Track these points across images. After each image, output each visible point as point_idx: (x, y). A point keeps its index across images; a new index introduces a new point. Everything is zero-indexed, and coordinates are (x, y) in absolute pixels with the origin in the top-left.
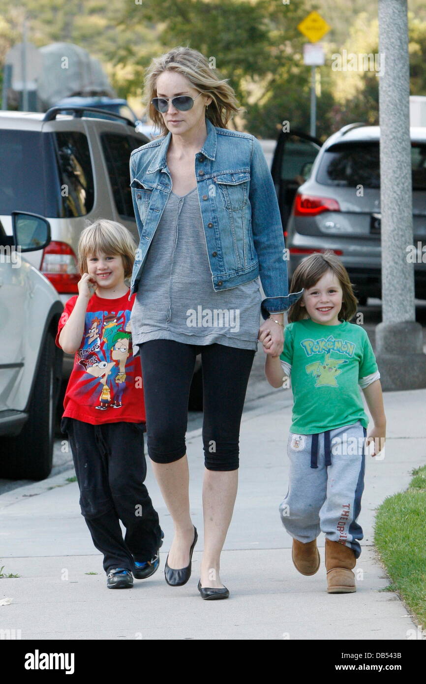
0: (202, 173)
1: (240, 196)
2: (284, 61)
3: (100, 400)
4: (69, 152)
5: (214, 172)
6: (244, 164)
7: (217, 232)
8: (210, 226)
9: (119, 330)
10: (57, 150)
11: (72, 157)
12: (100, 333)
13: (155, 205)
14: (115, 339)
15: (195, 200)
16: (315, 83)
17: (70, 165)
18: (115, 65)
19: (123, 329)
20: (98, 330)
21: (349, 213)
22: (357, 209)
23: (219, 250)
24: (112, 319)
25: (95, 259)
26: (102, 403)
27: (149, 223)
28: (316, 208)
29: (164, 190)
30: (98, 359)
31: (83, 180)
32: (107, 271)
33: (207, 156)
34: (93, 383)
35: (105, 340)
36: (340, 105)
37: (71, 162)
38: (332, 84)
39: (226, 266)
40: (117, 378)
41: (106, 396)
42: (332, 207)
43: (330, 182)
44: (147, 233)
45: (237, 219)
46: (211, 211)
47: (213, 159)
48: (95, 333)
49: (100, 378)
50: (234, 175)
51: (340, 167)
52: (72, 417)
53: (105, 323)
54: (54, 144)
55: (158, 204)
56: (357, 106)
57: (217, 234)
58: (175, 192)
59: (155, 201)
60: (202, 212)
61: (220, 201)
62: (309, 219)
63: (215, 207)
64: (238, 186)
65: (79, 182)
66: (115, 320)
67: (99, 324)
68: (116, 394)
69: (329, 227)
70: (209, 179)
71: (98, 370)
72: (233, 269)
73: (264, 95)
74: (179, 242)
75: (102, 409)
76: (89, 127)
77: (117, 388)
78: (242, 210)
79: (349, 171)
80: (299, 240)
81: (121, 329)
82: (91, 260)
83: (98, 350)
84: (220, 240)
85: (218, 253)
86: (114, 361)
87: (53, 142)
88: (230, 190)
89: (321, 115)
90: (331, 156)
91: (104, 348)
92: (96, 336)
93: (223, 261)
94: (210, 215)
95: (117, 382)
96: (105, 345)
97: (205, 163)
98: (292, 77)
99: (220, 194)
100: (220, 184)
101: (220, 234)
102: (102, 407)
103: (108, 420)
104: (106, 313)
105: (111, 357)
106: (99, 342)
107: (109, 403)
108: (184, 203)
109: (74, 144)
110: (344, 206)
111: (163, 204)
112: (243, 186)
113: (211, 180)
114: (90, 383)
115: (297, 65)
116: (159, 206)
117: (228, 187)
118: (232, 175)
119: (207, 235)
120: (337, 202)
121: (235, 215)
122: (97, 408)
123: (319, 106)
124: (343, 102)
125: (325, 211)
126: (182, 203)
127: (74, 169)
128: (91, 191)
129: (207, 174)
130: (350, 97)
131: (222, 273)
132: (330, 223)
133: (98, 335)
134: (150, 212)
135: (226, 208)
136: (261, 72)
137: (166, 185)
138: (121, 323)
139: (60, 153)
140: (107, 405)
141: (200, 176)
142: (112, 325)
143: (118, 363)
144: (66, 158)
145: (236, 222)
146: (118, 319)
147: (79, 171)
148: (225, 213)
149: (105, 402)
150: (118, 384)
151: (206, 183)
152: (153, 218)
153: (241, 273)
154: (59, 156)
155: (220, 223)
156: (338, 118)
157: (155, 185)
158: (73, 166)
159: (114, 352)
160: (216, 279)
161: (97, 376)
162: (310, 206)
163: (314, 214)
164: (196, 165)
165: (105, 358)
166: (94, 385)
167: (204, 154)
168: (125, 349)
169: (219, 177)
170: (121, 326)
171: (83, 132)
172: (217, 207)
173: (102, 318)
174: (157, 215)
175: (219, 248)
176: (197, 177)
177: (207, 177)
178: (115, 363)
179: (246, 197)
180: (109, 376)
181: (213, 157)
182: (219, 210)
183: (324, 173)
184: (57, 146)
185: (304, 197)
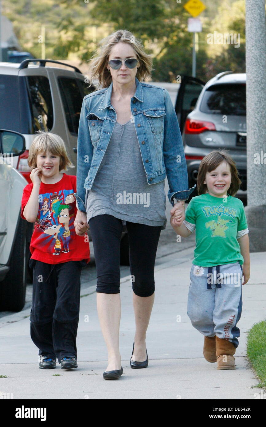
0: (135, 110)
1: (160, 125)
2: (174, 29)
3: (55, 249)
4: (36, 89)
5: (143, 109)
6: (161, 105)
7: (147, 147)
8: (143, 143)
9: (61, 204)
10: (28, 87)
11: (38, 93)
12: (50, 207)
13: (106, 129)
14: (59, 210)
15: (131, 127)
16: (194, 44)
17: (37, 98)
18: (60, 31)
19: (63, 203)
20: (48, 206)
21: (221, 132)
22: (227, 129)
23: (149, 159)
24: (56, 197)
25: (44, 157)
26: (56, 251)
27: (102, 141)
28: (200, 128)
29: (112, 120)
30: (51, 224)
31: (45, 108)
32: (51, 165)
33: (138, 99)
34: (49, 239)
35: (53, 211)
36: (212, 59)
37: (38, 96)
38: (206, 45)
39: (154, 169)
40: (64, 235)
41: (58, 246)
42: (210, 127)
43: (209, 111)
44: (101, 147)
45: (158, 139)
46: (143, 134)
47: (142, 101)
48: (46, 208)
49: (53, 236)
50: (156, 111)
51: (216, 100)
52: (37, 260)
53: (52, 201)
54: (26, 84)
55: (109, 129)
56: (224, 60)
57: (148, 148)
58: (118, 122)
59: (106, 127)
60: (138, 135)
61: (148, 128)
62: (195, 136)
63: (146, 131)
64: (159, 119)
65: (43, 109)
66: (58, 198)
67: (48, 201)
68: (65, 244)
69: (208, 141)
70: (140, 114)
71: (52, 231)
72: (157, 171)
73: (161, 52)
74: (120, 154)
75: (56, 254)
76: (50, 73)
77: (65, 241)
78: (160, 134)
79: (221, 103)
80: (188, 150)
81: (62, 203)
82: (41, 157)
83: (50, 218)
84: (149, 152)
85: (149, 160)
86: (61, 224)
87: (26, 82)
88: (154, 121)
89: (199, 66)
90: (210, 93)
91: (54, 217)
92: (48, 210)
93: (152, 165)
94: (143, 137)
95: (64, 237)
96: (54, 214)
97: (136, 104)
98: (179, 40)
99: (148, 123)
100: (148, 117)
101: (149, 148)
102: (57, 253)
103: (61, 262)
104: (51, 194)
105: (59, 222)
106: (50, 214)
107: (61, 250)
108: (125, 129)
109: (40, 84)
110: (218, 127)
111: (112, 128)
112: (161, 118)
113: (141, 114)
114: (47, 239)
115: (183, 31)
116: (109, 130)
117: (153, 119)
118: (155, 111)
119: (142, 149)
120: (214, 125)
121: (157, 137)
122: (53, 254)
123: (197, 60)
124: (214, 57)
125: (206, 130)
126: (124, 129)
127: (39, 101)
128: (51, 116)
129: (138, 111)
130: (219, 54)
131: (152, 173)
132: (209, 139)
133: (49, 209)
134: (103, 134)
135: (152, 132)
136: (159, 37)
137: (113, 117)
138: (62, 199)
139: (30, 90)
140: (59, 252)
141: (134, 112)
142: (56, 201)
143: (63, 225)
144: (34, 94)
145: (158, 141)
146: (60, 197)
147: (43, 102)
148: (152, 135)
149: (58, 250)
150: (65, 238)
151: (139, 116)
152: (105, 137)
153: (160, 174)
154: (29, 92)
155: (149, 142)
156: (211, 68)
157: (105, 117)
158: (39, 99)
159: (60, 219)
160: (149, 177)
161: (51, 235)
162: (195, 126)
163: (198, 133)
164: (131, 105)
165: (55, 223)
166: (50, 240)
167: (137, 98)
168: (67, 215)
169: (147, 112)
170: (62, 201)
171: (46, 76)
172: (147, 131)
173: (50, 198)
174: (108, 136)
175: (149, 157)
176: (132, 112)
177: (139, 112)
178: (61, 225)
179: (163, 126)
180: (59, 234)
181: (142, 100)
182: (148, 133)
183: (205, 105)
184: (28, 85)
185: (192, 121)
